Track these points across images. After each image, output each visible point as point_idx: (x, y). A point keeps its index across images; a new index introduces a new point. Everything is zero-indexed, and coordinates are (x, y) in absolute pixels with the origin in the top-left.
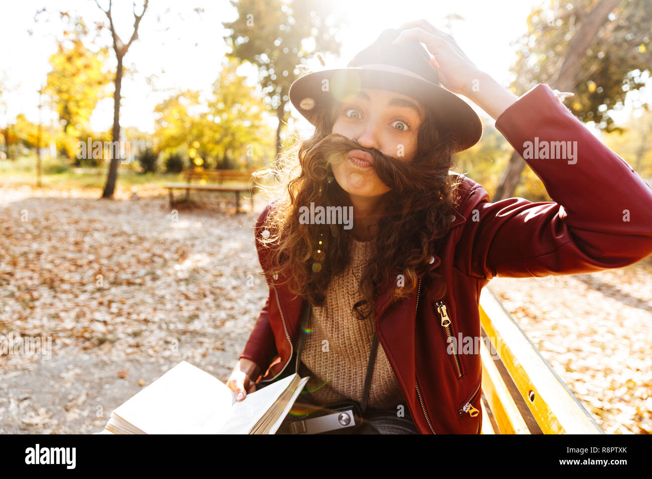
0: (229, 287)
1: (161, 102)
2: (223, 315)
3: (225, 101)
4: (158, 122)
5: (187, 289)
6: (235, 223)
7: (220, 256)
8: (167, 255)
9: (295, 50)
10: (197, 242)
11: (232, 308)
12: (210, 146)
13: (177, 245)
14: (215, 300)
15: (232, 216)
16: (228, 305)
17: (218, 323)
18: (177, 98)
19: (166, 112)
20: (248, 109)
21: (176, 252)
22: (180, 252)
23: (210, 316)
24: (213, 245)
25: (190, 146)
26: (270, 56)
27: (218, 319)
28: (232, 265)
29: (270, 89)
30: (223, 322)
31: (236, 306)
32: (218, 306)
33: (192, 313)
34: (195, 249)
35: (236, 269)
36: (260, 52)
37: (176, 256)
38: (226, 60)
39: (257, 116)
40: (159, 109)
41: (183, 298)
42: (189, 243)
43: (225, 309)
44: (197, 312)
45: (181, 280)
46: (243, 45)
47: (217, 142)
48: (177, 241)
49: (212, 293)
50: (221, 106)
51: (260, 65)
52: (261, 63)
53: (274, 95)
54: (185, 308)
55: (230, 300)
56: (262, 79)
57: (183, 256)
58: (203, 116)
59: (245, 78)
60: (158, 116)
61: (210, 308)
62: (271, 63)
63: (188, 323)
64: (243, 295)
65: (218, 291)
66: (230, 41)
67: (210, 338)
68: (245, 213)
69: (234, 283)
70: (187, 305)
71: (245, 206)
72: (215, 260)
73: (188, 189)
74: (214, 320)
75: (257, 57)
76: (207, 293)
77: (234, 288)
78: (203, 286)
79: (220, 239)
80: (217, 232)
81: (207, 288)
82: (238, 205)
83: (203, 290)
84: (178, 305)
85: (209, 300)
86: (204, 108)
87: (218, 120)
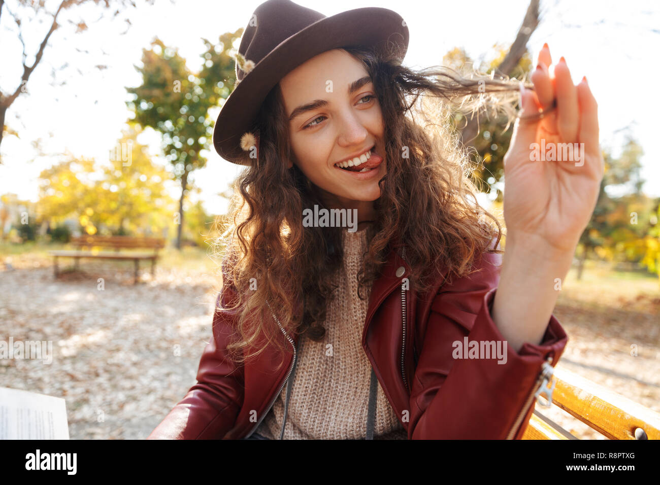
0: (128, 364)
1: (49, 167)
2: (121, 396)
3: (123, 169)
4: (44, 189)
5: (74, 369)
6: (133, 294)
7: (117, 329)
8: (48, 330)
9: (201, 119)
10: (87, 315)
11: (133, 388)
12: (105, 216)
13: (61, 318)
14: (110, 380)
15: (129, 287)
16: (127, 384)
17: (115, 407)
18: (68, 164)
19: (55, 179)
20: (148, 179)
21: (61, 325)
22: (66, 325)
23: (104, 400)
24: (107, 317)
25: (82, 213)
26: (175, 123)
27: (115, 403)
28: (131, 338)
29: (174, 156)
30: (122, 406)
31: (137, 385)
32: (115, 387)
33: (78, 398)
34: (85, 322)
35: (136, 342)
36: (164, 119)
37: (60, 331)
38: (126, 127)
39: (158, 186)
40: (46, 175)
41: (67, 379)
42: (77, 315)
43: (123, 389)
44: (86, 396)
45: (65, 358)
46: (146, 111)
47: (112, 212)
48: (62, 314)
49: (106, 371)
50: (118, 174)
51: (164, 132)
52: (166, 130)
53: (178, 163)
54: (70, 392)
55: (130, 378)
56: (165, 146)
57: (69, 331)
58: (99, 183)
59: (146, 146)
60: (45, 182)
61: (104, 390)
62: (175, 130)
63: (74, 410)
64: (147, 372)
65: (114, 369)
66: (133, 107)
67: (103, 428)
68: (144, 283)
69: (135, 358)
70: (73, 387)
71: (145, 276)
72: (110, 334)
73: (77, 258)
74: (110, 404)
75: (160, 124)
76: (101, 371)
77: (135, 364)
78: (95, 363)
79: (116, 310)
80: (112, 303)
81: (100, 365)
82: (136, 275)
83: (95, 367)
84: (61, 389)
85: (103, 379)
86: (99, 175)
87: (114, 189)
